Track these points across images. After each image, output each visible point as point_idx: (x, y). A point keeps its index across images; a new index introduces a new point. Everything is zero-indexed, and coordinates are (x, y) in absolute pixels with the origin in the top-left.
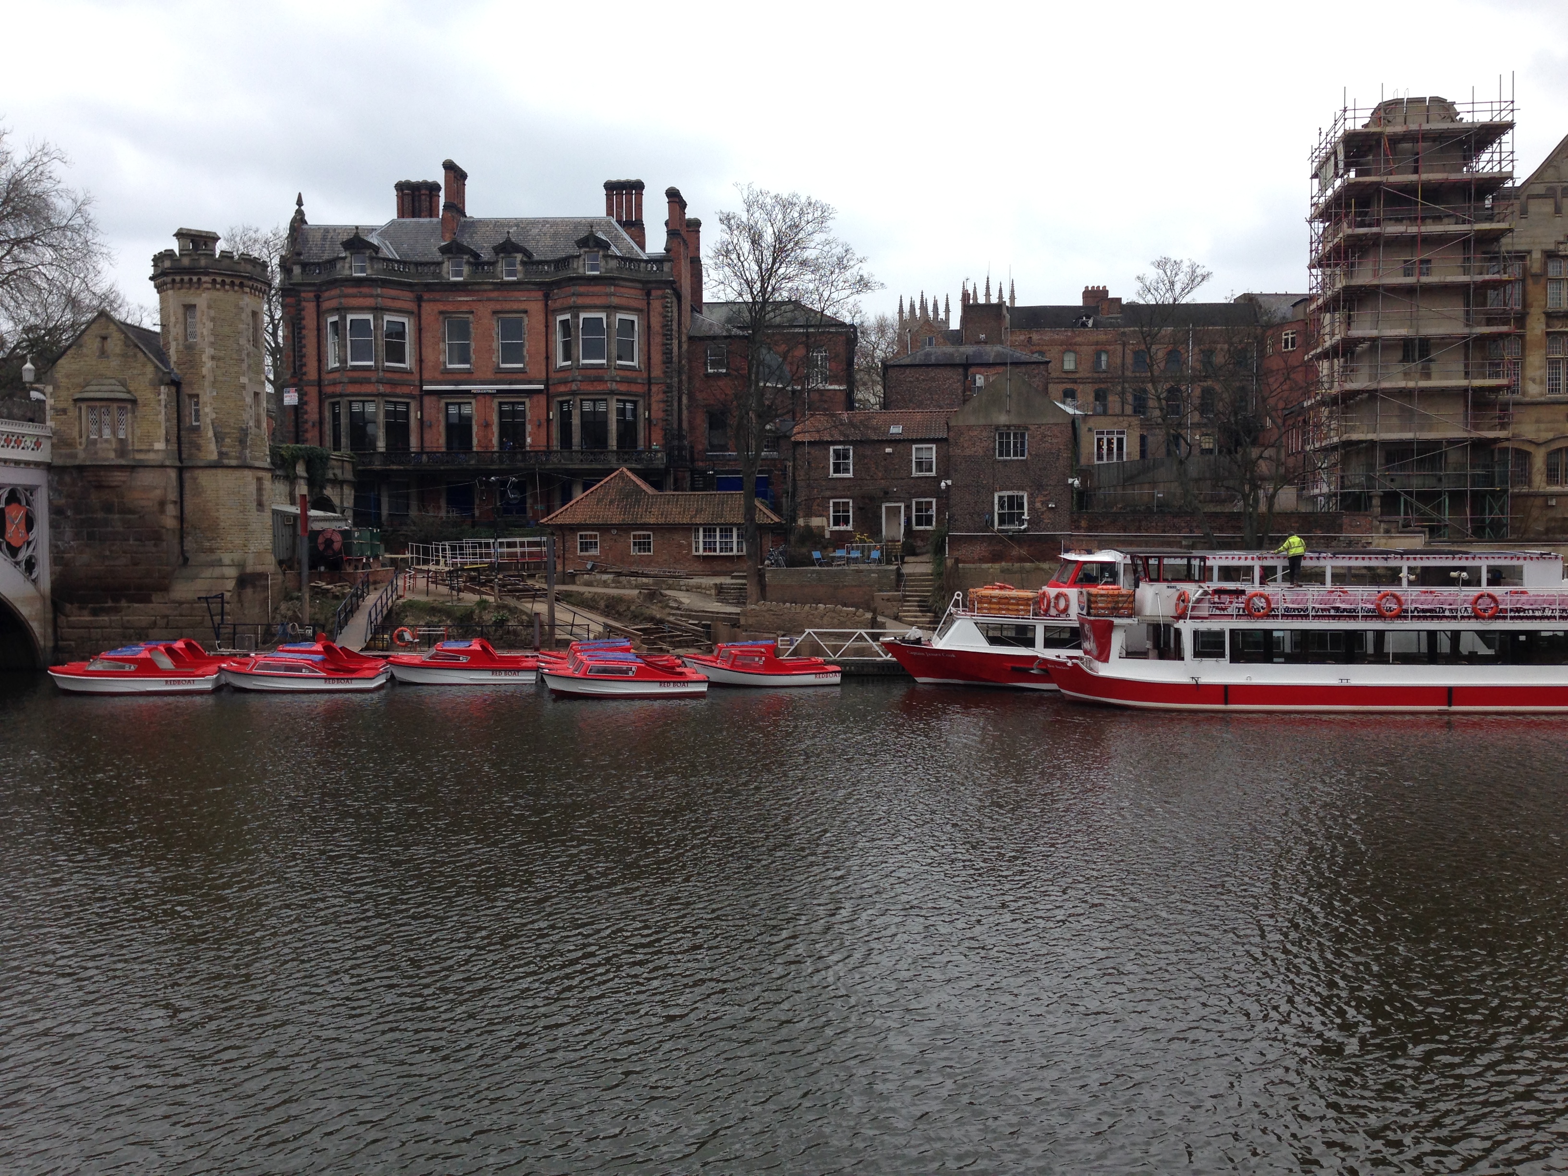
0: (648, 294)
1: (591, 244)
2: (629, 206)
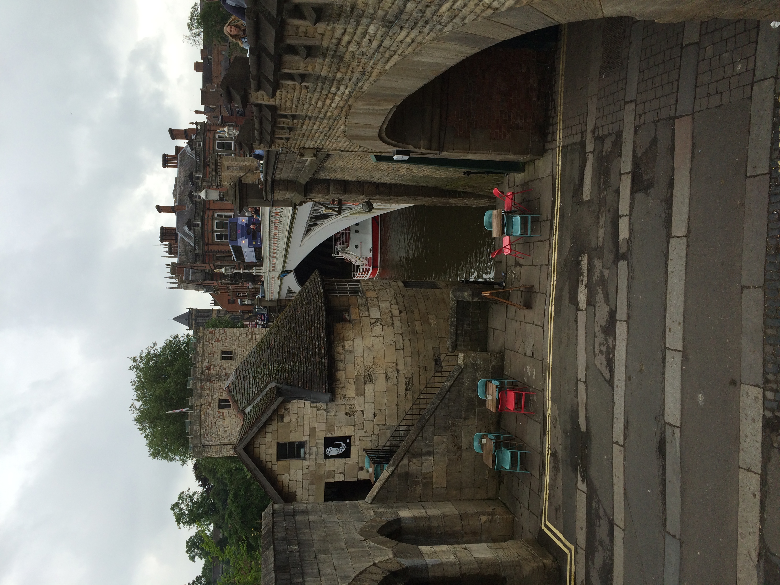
0: (209, 130)
1: (191, 143)
2: (172, 160)
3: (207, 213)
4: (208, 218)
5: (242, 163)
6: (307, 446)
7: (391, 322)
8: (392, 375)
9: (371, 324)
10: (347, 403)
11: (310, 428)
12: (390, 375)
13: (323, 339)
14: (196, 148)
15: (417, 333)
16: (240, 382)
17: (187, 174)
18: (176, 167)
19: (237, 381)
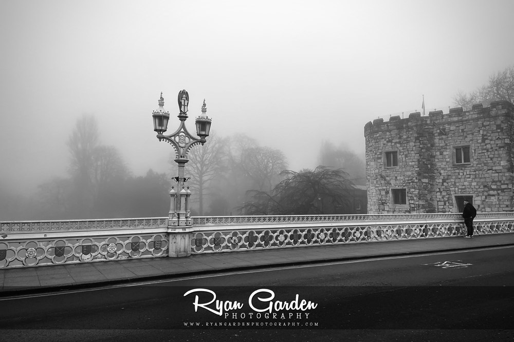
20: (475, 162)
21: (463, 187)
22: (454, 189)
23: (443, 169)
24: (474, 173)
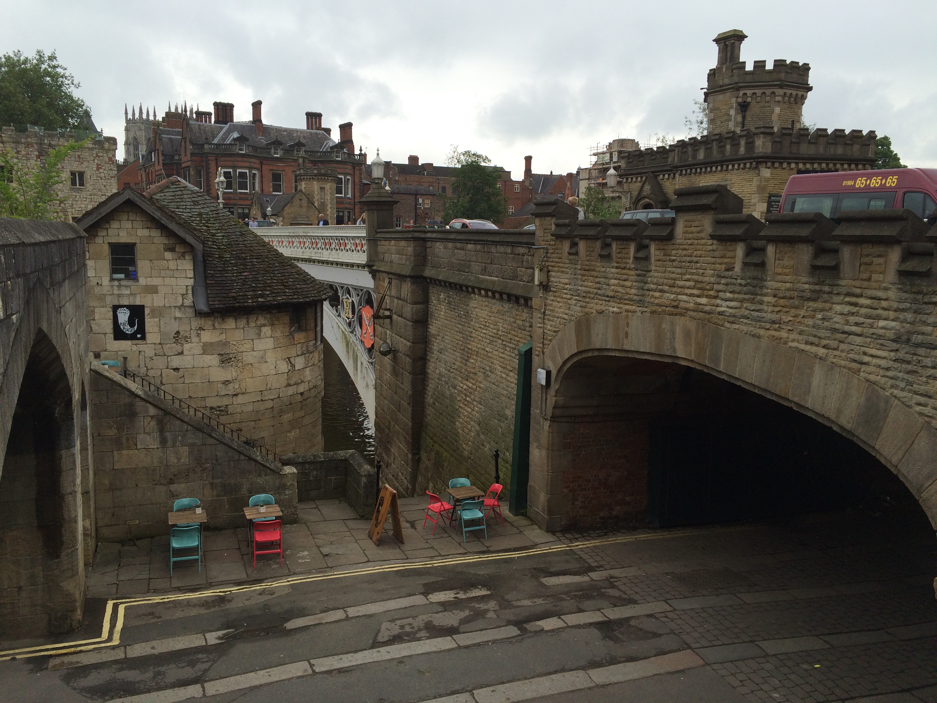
0: (354, 168)
1: (337, 147)
2: (316, 124)
3: (258, 162)
4: (251, 162)
5: (329, 205)
6: (130, 283)
7: (292, 382)
8: (231, 389)
9: (289, 358)
10: (193, 334)
11: (157, 286)
12: (231, 386)
13: (274, 300)
14: (334, 152)
15: (280, 416)
16: (189, 196)
17: (302, 141)
18: (308, 128)
19: (190, 192)
20: (91, 187)
21: (80, 209)
22: (71, 210)
23: (60, 190)
24: (90, 197)
